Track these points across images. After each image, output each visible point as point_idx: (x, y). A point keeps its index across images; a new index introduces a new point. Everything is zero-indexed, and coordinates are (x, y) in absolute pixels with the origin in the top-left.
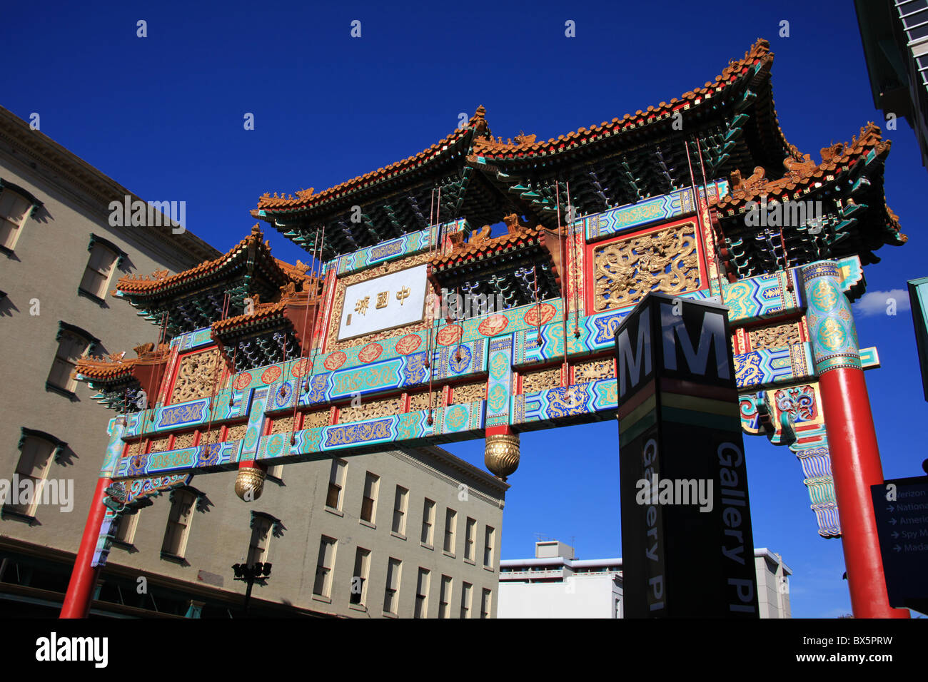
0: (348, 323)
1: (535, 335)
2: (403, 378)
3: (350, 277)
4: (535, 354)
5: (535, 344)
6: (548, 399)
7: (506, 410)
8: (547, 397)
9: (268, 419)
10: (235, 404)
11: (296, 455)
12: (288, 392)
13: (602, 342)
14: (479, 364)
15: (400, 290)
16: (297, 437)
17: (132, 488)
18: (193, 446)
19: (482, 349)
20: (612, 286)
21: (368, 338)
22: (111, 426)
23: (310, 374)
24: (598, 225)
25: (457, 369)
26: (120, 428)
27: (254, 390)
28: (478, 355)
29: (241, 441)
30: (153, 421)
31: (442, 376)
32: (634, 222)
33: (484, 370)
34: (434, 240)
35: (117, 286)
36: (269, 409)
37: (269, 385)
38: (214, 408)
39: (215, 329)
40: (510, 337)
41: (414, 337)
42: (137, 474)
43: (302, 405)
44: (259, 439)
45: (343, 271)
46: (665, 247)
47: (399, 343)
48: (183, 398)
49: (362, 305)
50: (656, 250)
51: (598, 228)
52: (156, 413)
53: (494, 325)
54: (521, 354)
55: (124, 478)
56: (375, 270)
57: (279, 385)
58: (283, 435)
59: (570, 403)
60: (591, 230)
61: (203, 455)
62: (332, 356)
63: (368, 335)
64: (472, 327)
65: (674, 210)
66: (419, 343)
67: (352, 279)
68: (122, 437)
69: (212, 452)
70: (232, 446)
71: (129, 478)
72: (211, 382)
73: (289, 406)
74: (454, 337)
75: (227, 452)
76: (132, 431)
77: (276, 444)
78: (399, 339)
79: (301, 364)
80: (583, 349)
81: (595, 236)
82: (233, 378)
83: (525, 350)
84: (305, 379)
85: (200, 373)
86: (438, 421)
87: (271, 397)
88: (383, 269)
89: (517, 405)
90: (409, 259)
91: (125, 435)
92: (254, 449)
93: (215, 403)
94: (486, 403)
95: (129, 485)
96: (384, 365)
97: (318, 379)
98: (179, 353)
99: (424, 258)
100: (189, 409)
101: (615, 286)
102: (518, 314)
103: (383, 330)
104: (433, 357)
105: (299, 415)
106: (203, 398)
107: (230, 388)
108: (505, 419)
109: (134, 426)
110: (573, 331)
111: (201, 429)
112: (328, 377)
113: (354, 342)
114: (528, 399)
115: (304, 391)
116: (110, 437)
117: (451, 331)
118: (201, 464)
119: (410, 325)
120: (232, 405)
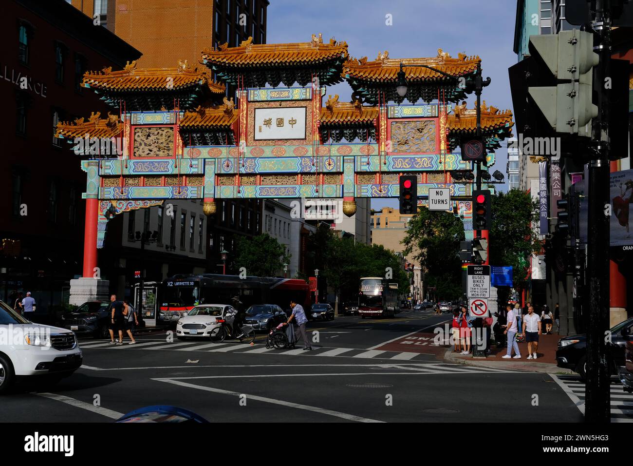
0: (260, 131)
1: (366, 160)
2: (300, 169)
4: (365, 168)
5: (365, 164)
6: (372, 189)
7: (352, 190)
9: (216, 176)
10: (194, 166)
11: (241, 198)
12: (230, 165)
14: (340, 168)
15: (291, 120)
16: (241, 189)
17: (118, 205)
18: (163, 185)
19: (340, 161)
20: (398, 142)
21: (274, 142)
22: (84, 165)
23: (242, 156)
24: (394, 112)
25: (328, 168)
26: (95, 168)
27: (205, 159)
28: (338, 164)
29: (202, 187)
30: (127, 168)
31: (321, 171)
32: (410, 115)
33: (341, 171)
34: (309, 96)
35: (85, 81)
36: (219, 172)
37: (215, 159)
38: (178, 167)
39: (180, 126)
40: (353, 158)
41: (304, 148)
42: (122, 198)
43: (241, 172)
44: (215, 187)
45: (252, 100)
46: (422, 129)
47: (295, 149)
48: (143, 155)
49: (268, 123)
50: (418, 130)
51: (394, 113)
52: (128, 163)
53: (345, 150)
54: (359, 167)
55: (110, 200)
56: (272, 103)
57: (223, 160)
58: (231, 187)
59: (381, 191)
60: (390, 113)
61: (176, 192)
62: (255, 149)
63: (273, 140)
64: (334, 149)
65: (428, 114)
66: (307, 151)
67: (258, 105)
68: (100, 174)
69: (182, 191)
70: (196, 189)
71: (115, 199)
72: (166, 148)
73: (232, 172)
74: (326, 152)
75: (194, 192)
76: (108, 172)
77: (228, 192)
78: (295, 147)
79: (235, 150)
80: (387, 170)
81: (392, 117)
82: (186, 150)
83: (361, 165)
84: (241, 159)
85: (154, 141)
86: (321, 191)
87: (219, 166)
88: (278, 104)
89: (358, 189)
90: (294, 102)
91: (103, 174)
92: (212, 192)
93: (177, 164)
94: (343, 186)
95: (114, 203)
96: (288, 160)
97: (249, 160)
98: (132, 125)
99: (303, 104)
100: (156, 164)
101: (400, 143)
102: (356, 147)
103: (283, 140)
104: (315, 161)
105: (237, 176)
106: (167, 159)
107: (185, 156)
108: (352, 195)
109: (110, 169)
110: (383, 161)
111: (166, 176)
112: (255, 161)
113: (265, 142)
114: (362, 188)
115: (241, 166)
116: (87, 173)
117: (323, 149)
118: (175, 197)
119: (298, 139)
120: (191, 167)
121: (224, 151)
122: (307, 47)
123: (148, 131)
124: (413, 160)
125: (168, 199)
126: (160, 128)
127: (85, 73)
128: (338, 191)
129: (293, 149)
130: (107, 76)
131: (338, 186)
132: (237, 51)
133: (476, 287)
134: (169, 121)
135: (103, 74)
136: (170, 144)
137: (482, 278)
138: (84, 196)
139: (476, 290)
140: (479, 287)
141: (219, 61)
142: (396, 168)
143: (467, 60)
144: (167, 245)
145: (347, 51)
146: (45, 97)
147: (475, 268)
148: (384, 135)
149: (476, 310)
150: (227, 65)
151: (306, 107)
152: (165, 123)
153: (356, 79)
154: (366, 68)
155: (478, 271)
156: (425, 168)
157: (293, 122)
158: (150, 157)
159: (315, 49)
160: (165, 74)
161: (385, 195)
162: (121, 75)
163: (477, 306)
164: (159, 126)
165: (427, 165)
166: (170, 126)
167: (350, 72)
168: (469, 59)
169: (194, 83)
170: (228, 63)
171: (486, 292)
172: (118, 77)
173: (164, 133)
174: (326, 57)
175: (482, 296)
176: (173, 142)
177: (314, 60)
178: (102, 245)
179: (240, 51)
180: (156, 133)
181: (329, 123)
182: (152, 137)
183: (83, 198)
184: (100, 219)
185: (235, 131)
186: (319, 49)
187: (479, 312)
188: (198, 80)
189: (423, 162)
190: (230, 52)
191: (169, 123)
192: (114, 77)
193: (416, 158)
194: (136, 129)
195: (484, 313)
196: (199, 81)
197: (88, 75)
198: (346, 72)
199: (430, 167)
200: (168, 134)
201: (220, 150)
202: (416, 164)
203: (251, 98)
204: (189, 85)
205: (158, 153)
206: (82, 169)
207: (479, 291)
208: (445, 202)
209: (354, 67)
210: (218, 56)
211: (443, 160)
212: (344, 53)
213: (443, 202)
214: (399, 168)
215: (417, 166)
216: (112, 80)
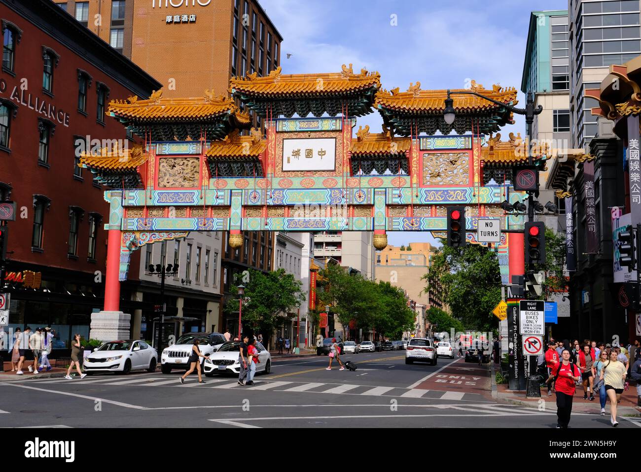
0: (289, 161)
1: (397, 192)
2: (330, 201)
3: (286, 134)
4: (397, 201)
5: (397, 196)
6: (403, 222)
7: (383, 223)
8: (403, 220)
9: (243, 209)
10: (220, 197)
11: (269, 230)
12: (258, 196)
13: (427, 201)
14: (370, 201)
15: (320, 151)
16: (268, 221)
17: (141, 237)
18: (188, 217)
19: (371, 193)
20: (430, 174)
21: (302, 173)
22: (107, 196)
23: (270, 187)
24: (426, 143)
25: (358, 200)
26: (119, 199)
27: (231, 190)
28: (369, 196)
29: (229, 219)
30: (151, 198)
31: (351, 203)
32: (443, 146)
33: (372, 203)
34: (339, 127)
35: (110, 110)
36: (246, 204)
37: (242, 190)
38: (203, 197)
39: (207, 156)
40: (384, 190)
41: (333, 180)
42: (146, 229)
43: (268, 204)
44: (241, 219)
45: (280, 130)
46: (455, 161)
47: (324, 181)
48: (168, 185)
49: (296, 153)
50: (451, 162)
51: (426, 145)
52: (152, 194)
53: (376, 182)
54: (390, 199)
55: (133, 232)
56: (301, 134)
57: (250, 191)
58: (259, 219)
59: (413, 225)
60: (423, 144)
61: (201, 224)
62: (283, 180)
63: (302, 171)
64: (365, 181)
65: (461, 146)
66: (336, 183)
67: (286, 135)
68: (123, 205)
69: (207, 223)
70: (222, 221)
71: (138, 231)
72: (191, 179)
73: (259, 203)
74: (356, 184)
75: (220, 224)
76: (132, 202)
77: (255, 223)
78: (323, 179)
79: (262, 181)
80: (419, 203)
81: (425, 149)
82: (212, 180)
83: (392, 198)
84: (268, 190)
85: (179, 171)
86: (351, 224)
87: (246, 197)
88: (307, 135)
89: (389, 222)
90: (323, 133)
91: (126, 204)
92: (239, 224)
93: (203, 195)
94: (374, 218)
95: (138, 235)
96: (317, 192)
97: (277, 192)
98: (157, 155)
99: (332, 134)
100: (181, 195)
101: (432, 175)
102: (388, 179)
103: (312, 171)
104: (345, 192)
105: (264, 208)
106: (191, 190)
107: (212, 187)
108: (384, 228)
109: (133, 199)
110: (415, 194)
111: (191, 207)
112: (283, 192)
113: (293, 173)
114: (394, 220)
115: (268, 197)
116: (110, 203)
117: (354, 181)
118: (200, 229)
119: (328, 171)
120: (217, 198)
121: (251, 182)
122: (337, 77)
123: (173, 161)
124: (446, 193)
125: (193, 230)
126: (186, 158)
127: (111, 102)
128: (369, 224)
129: (322, 181)
130: (133, 105)
131: (369, 219)
132: (265, 81)
133: (530, 324)
134: (195, 151)
135: (129, 102)
136: (196, 174)
137: (536, 314)
138: (106, 227)
139: (530, 327)
140: (532, 324)
141: (248, 91)
142: (428, 201)
143: (502, 91)
144: (182, 279)
145: (379, 81)
146: (67, 126)
147: (528, 304)
148: (417, 167)
149: (530, 347)
150: (256, 95)
151: (335, 138)
152: (191, 153)
153: (388, 110)
154: (399, 99)
155: (532, 306)
156: (459, 201)
157: (322, 153)
158: (175, 187)
159: (346, 80)
160: (192, 103)
161: (417, 229)
162: (146, 104)
163: (530, 343)
164: (185, 156)
165: (461, 198)
166: (196, 156)
167: (382, 103)
168: (504, 90)
169: (222, 112)
170: (257, 93)
171: (540, 329)
172: (143, 106)
173: (190, 163)
174: (358, 87)
175: (536, 333)
176: (198, 172)
177: (346, 89)
178: (124, 277)
179: (268, 81)
180: (181, 163)
181: (360, 155)
182: (178, 168)
183: (105, 229)
184: (123, 251)
185: (263, 162)
186: (349, 80)
187: (532, 349)
188: (226, 109)
189: (457, 195)
190: (259, 82)
191: (195, 153)
192: (139, 107)
193: (449, 191)
194: (160, 159)
195: (538, 350)
196: (227, 111)
197: (114, 104)
198: (378, 103)
199: (463, 200)
200: (194, 164)
201: (247, 181)
202: (449, 197)
203: (280, 129)
204: (217, 115)
205: (183, 183)
206: (105, 199)
207: (532, 327)
208: (495, 234)
209: (387, 97)
210: (247, 86)
211: (477, 193)
212: (376, 83)
213: (493, 234)
214: (432, 201)
215: (450, 199)
216: (138, 109)
